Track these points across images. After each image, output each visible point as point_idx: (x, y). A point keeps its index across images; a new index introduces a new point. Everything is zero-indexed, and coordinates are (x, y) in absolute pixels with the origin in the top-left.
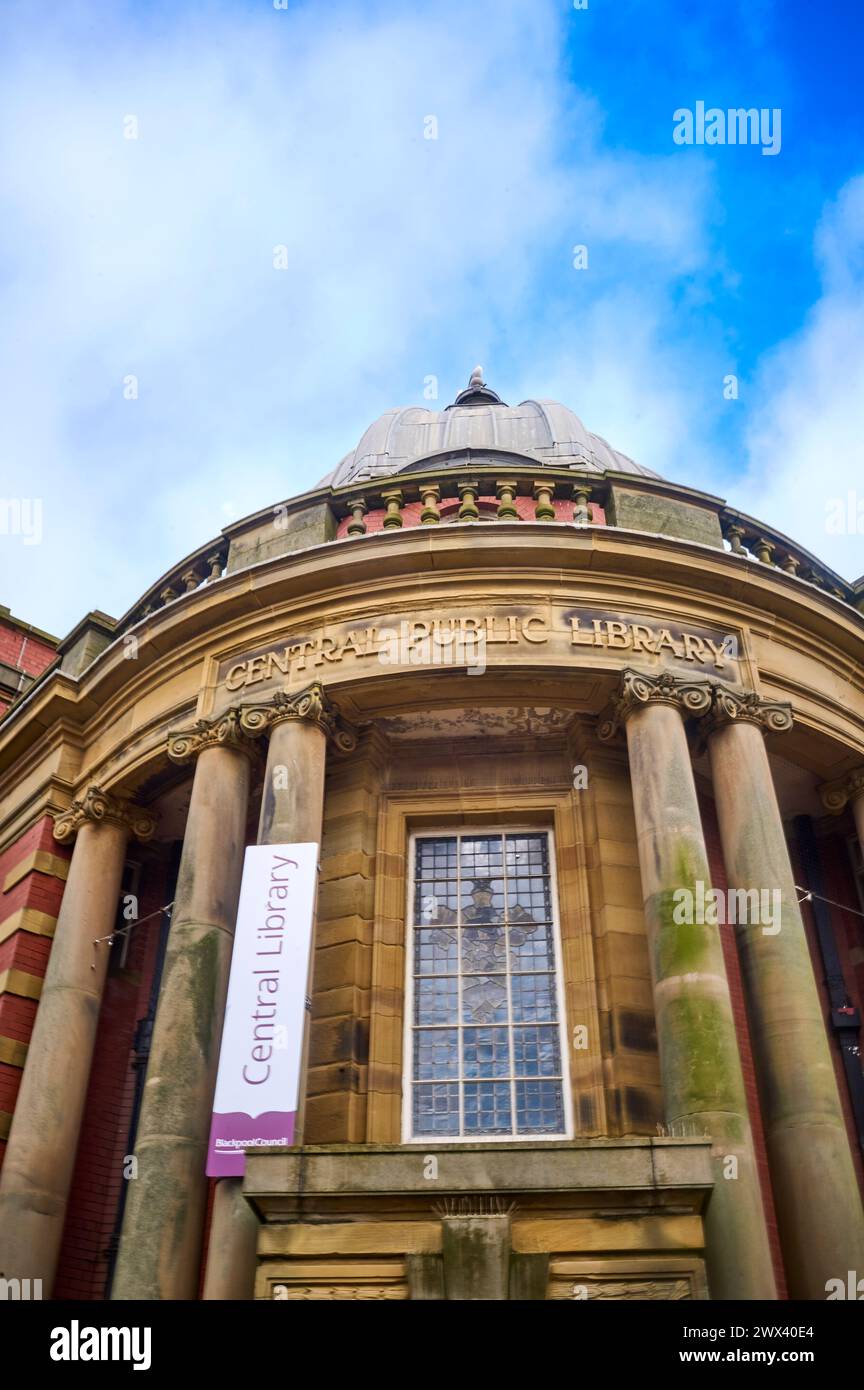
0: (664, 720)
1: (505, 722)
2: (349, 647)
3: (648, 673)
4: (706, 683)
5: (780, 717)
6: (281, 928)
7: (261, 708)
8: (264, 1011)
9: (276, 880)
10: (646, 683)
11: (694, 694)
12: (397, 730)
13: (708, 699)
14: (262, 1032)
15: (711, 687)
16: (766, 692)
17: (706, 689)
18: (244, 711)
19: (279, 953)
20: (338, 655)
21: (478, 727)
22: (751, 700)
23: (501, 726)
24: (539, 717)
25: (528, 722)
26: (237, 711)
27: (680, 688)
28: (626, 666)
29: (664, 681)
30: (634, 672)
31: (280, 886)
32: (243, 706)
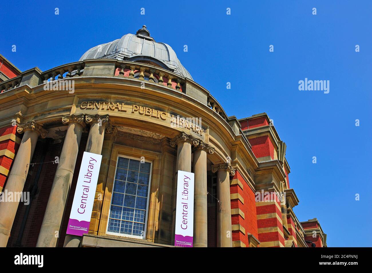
0: (188, 146)
1: (148, 134)
2: (117, 107)
3: (187, 134)
4: (199, 139)
5: (212, 151)
6: (91, 176)
7: (92, 116)
8: (84, 196)
9: (90, 164)
10: (186, 136)
11: (196, 141)
12: (120, 129)
13: (199, 144)
14: (83, 201)
15: (200, 140)
16: (210, 144)
17: (198, 141)
18: (87, 116)
19: (90, 182)
20: (113, 108)
21: (141, 133)
22: (207, 145)
23: (147, 134)
24: (156, 135)
25: (153, 135)
26: (85, 115)
27: (193, 139)
28: (183, 131)
29: (190, 137)
30: (184, 133)
31: (91, 166)
32: (86, 115)
